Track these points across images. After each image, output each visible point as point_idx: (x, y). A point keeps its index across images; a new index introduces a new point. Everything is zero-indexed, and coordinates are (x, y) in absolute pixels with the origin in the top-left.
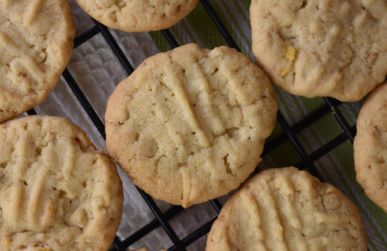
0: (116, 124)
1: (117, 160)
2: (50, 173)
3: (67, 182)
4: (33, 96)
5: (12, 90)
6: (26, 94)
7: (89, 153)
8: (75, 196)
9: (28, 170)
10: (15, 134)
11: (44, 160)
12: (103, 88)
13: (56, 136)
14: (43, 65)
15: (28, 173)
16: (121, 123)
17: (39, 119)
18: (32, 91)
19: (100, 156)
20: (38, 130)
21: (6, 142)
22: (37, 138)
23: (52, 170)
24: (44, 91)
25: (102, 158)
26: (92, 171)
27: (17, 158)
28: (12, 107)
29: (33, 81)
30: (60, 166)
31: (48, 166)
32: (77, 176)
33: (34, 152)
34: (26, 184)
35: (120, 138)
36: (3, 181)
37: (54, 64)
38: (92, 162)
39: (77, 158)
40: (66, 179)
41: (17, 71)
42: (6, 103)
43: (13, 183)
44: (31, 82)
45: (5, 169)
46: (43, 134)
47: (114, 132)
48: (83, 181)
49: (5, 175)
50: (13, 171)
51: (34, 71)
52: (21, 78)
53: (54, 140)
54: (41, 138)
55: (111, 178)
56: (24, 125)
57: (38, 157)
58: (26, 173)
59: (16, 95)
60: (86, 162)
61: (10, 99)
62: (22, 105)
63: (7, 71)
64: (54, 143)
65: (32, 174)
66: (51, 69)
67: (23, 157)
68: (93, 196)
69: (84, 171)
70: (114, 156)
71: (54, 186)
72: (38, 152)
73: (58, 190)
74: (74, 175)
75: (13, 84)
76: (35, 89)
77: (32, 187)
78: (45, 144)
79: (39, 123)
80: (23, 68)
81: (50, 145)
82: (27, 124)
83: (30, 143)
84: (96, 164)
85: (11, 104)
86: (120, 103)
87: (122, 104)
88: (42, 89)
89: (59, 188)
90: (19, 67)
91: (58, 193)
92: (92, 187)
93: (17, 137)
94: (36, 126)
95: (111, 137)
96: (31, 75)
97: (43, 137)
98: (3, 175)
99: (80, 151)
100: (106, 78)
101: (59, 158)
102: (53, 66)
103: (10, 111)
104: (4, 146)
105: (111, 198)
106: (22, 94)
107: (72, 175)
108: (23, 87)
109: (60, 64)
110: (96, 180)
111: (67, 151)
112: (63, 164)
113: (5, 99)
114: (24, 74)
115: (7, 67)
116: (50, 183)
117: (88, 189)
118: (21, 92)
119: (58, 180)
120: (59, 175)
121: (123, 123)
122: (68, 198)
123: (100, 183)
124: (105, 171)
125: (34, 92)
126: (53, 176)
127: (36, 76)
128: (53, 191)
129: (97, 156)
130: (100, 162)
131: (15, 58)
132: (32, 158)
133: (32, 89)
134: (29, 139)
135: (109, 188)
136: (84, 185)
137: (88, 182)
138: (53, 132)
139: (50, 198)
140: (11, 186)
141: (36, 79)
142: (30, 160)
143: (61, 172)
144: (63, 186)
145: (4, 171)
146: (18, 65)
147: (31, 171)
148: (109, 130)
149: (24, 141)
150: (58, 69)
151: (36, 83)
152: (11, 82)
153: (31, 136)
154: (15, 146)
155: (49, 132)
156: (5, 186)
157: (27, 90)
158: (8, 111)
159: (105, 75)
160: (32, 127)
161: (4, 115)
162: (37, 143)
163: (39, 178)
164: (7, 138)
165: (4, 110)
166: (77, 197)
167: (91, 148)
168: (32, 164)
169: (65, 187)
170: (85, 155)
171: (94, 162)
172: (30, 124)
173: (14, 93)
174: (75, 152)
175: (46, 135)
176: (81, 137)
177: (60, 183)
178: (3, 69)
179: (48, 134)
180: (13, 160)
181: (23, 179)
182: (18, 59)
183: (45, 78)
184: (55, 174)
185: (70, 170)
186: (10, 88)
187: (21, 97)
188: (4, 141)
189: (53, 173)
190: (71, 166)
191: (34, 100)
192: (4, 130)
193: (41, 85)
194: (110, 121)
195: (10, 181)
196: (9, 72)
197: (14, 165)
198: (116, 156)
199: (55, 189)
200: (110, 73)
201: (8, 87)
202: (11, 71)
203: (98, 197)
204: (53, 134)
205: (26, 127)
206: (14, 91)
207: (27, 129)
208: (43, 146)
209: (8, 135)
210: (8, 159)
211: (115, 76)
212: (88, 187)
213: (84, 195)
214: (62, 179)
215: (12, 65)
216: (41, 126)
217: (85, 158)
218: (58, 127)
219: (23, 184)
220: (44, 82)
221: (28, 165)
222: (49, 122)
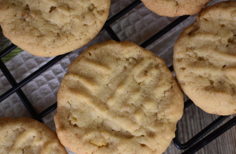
0: (177, 7)
1: (203, 5)
2: (216, 49)
3: (222, 37)
4: (160, 65)
5: (157, 80)
6: (159, 70)
7: (200, 25)
8: (231, 32)
9: (215, 65)
10: (189, 76)
11: (207, 54)
12: (149, 24)
13: (189, 48)
14: (138, 60)
15: (217, 65)
16: (176, 4)
17: (177, 61)
18: (157, 67)
19: (201, 17)
20: (186, 60)
21: (195, 82)
22: (191, 60)
23: (214, 48)
24: (157, 59)
25: (203, 15)
26: (213, 21)
27: (206, 73)
28: (169, 80)
29: (150, 66)
30: (210, 43)
31: (211, 51)
32: (217, 31)
33: (201, 62)
34: (224, 66)
35: (187, 3)
36: (223, 82)
37: (137, 52)
38: (206, 21)
39: (204, 32)
40: (220, 38)
41: (144, 77)
42: (167, 83)
43: (224, 75)
44: (150, 67)
45: (214, 81)
46: (188, 57)
47: (183, 8)
48: (221, 27)
49: (219, 81)
50: (216, 75)
51: (143, 65)
52: (149, 74)
53: (192, 49)
54: (191, 58)
55: (217, 7)
56: (182, 70)
57: (205, 59)
58: (217, 66)
59: (160, 77)
60: (207, 25)
61: (164, 81)
62: (167, 73)
63: (144, 84)
64: (194, 49)
65: (217, 62)
66: (140, 54)
67: (206, 69)
68: (231, 19)
69: (213, 26)
70: (200, 8)
71: (226, 46)
72: (201, 59)
73: (228, 44)
74: (217, 32)
75: (153, 79)
76: (155, 65)
77: (227, 62)
78: (195, 55)
79: (180, 60)
80: (141, 73)
81: (195, 52)
82: (181, 68)
83: (195, 65)
84: (208, 19)
85: (167, 80)
86: (163, 5)
87: (163, 3)
88: (155, 60)
89: (227, 43)
90: (140, 76)
91: (230, 43)
92: (225, 20)
93: (191, 74)
94: (182, 62)
95: (187, 10)
96: (146, 68)
97: (190, 56)
98: (219, 82)
99: (199, 31)
100: (141, 22)
101: (205, 44)
102: (138, 53)
103: (171, 81)
104: (198, 83)
105: (232, 6)
106: (159, 74)
107: (216, 34)
108: (154, 72)
109: (136, 48)
110: (219, 18)
111: (200, 39)
112: (209, 41)
113: (164, 84)
114: (145, 73)
115: (141, 84)
116: (224, 49)
117: (226, 23)
118: (158, 74)
119: (221, 44)
120: (217, 43)
121: (177, 2)
122: (233, 37)
123: (222, 14)
124: (213, 11)
125: (157, 65)
126: (218, 47)
127: (146, 64)
128: (229, 46)
129: (201, 18)
130: (206, 16)
131: (134, 79)
132: (206, 63)
133: (155, 67)
134: (192, 66)
135: (225, 8)
136: (223, 26)
137: (221, 23)
138: (186, 50)
139: (234, 48)
140: (227, 76)
141: (148, 64)
142: (208, 64)
143: (215, 42)
144: (225, 40)
145: (216, 82)
146: (139, 76)
147: (215, 63)
148: (182, 12)
149: (194, 68)
150: (140, 49)
151: (151, 64)
152: (151, 81)
153: (190, 64)
154: (198, 75)
155: (186, 52)
156: (227, 80)
157: (157, 70)
158: (172, 83)
159: (139, 24)
160: (183, 65)
161: (175, 85)
162: (195, 60)
163: (221, 57)
164: (192, 81)
165: (171, 85)
166: (232, 31)
167: (195, 24)
168: (210, 63)
169: (226, 38)
170: (201, 26)
171: (206, 20)
172: (181, 67)
173: (159, 79)
174: (200, 33)
175: (188, 55)
176: (188, 31)
177: (223, 42)
178: (143, 87)
179: (187, 53)
180: (208, 76)
181: (221, 68)
182: (135, 77)
183: (148, 58)
184: (217, 46)
185: (213, 36)
186: (156, 81)
187: (161, 74)
188: (194, 83)
189: (216, 47)
190: (210, 35)
191: (163, 65)
192: (186, 84)
193: (152, 61)
194: (175, 12)
195: (223, 77)
196: (145, 83)
197: (212, 74)
198: (200, 6)
199: (227, 46)
200: (138, 20)
201: (155, 82)
202: (144, 81)
203: (231, 15)
204: (187, 49)
205: (184, 69)
206: (158, 79)
207: (185, 68)
208: (196, 56)
209: (190, 80)
210: (207, 79)
211: (140, 16)
212: (225, 23)
213: (230, 26)
214: (220, 41)
215: (139, 80)
216: (182, 59)
217: (203, 26)
218: (182, 47)
219: (225, 68)
220: (150, 58)
221: (211, 65)
222: (179, 54)
